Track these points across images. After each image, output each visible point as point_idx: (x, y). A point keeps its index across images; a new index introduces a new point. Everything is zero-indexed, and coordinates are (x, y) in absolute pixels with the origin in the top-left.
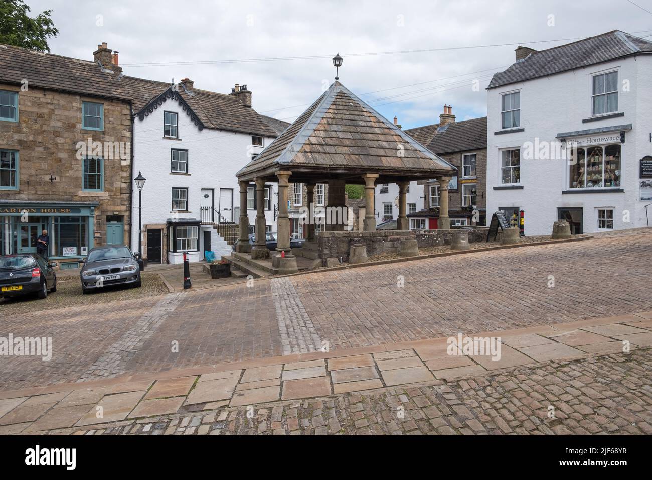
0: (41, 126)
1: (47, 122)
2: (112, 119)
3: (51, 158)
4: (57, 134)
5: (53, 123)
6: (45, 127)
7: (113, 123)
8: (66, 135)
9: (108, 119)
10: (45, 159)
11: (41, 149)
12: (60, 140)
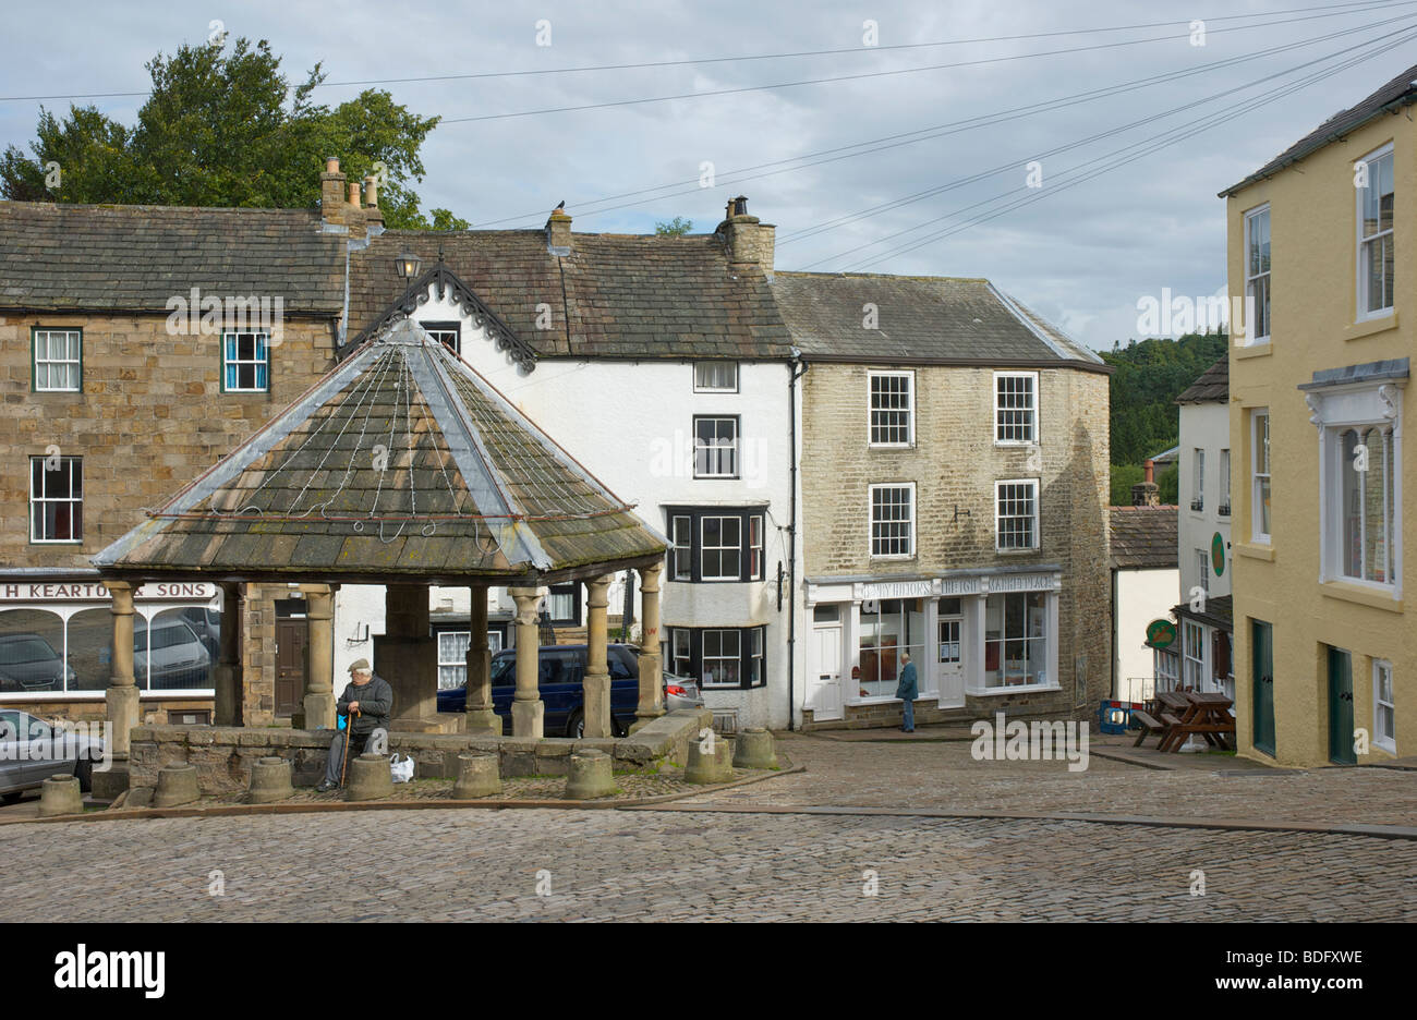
0: (129, 397)
1: (141, 388)
2: (291, 364)
3: (148, 469)
4: (162, 411)
5: (154, 389)
6: (137, 401)
7: (292, 372)
8: (182, 412)
9: (281, 363)
10: (135, 472)
11: (128, 450)
12: (168, 426)
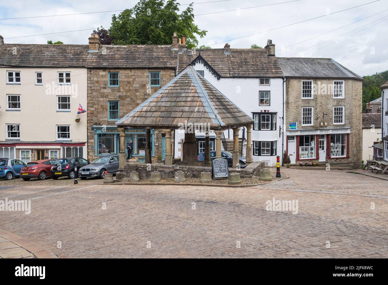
0: (129, 87)
1: (132, 85)
2: (165, 79)
3: (133, 104)
4: (137, 91)
5: (134, 85)
6: (131, 88)
7: (165, 81)
8: (141, 91)
9: (163, 79)
10: (131, 104)
11: (129, 99)
12: (138, 94)
